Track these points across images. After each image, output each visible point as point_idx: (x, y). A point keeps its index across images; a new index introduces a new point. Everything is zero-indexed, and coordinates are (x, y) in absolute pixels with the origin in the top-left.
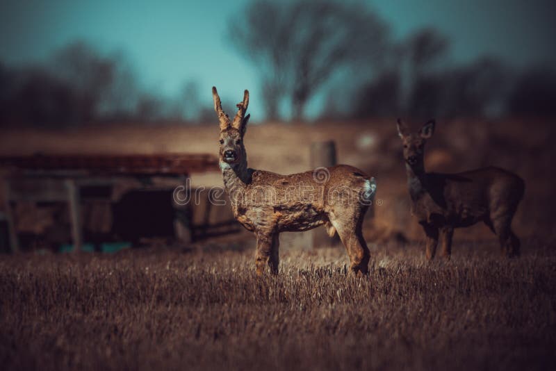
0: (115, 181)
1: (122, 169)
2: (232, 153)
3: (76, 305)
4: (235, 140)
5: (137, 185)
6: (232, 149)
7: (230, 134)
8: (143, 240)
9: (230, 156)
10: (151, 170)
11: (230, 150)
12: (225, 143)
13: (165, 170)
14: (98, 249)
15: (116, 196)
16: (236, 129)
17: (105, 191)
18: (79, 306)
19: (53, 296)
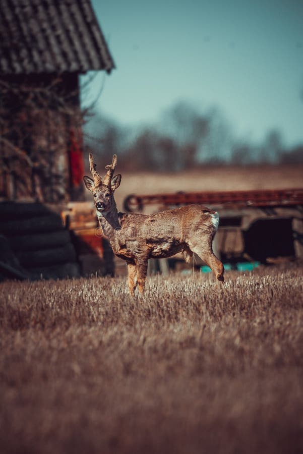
0: (245, 212)
1: (250, 203)
2: (101, 205)
3: (241, 313)
4: (105, 194)
5: (263, 215)
6: (102, 201)
7: (101, 189)
8: (270, 260)
9: (100, 207)
10: (273, 203)
11: (100, 202)
12: (97, 197)
13: (285, 202)
14: (235, 268)
15: (245, 225)
16: (106, 186)
17: (237, 221)
18: (243, 314)
19: (221, 306)
